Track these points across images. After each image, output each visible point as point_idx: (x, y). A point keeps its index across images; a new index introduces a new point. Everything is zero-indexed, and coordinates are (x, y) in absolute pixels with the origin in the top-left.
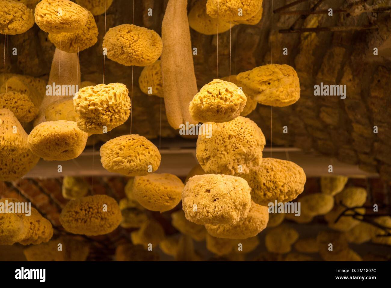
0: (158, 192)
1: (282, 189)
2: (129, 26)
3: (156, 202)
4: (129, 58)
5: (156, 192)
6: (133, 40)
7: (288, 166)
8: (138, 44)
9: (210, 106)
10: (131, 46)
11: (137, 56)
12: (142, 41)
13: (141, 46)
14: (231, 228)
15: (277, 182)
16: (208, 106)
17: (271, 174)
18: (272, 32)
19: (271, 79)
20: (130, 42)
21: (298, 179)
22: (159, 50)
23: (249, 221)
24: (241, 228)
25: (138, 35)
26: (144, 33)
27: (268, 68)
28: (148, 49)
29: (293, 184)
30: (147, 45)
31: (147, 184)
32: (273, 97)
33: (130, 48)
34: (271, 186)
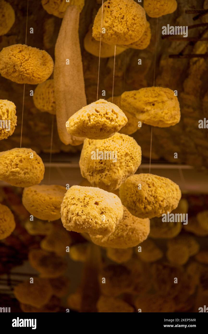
0: (44, 202)
1: (162, 203)
2: (21, 46)
3: (43, 212)
4: (20, 76)
5: (42, 201)
6: (24, 59)
7: (166, 183)
8: (29, 63)
9: (97, 124)
10: (22, 64)
11: (28, 74)
12: (33, 61)
13: (32, 65)
14: (115, 238)
15: (157, 197)
16: (95, 123)
17: (153, 189)
18: (164, 56)
19: (156, 101)
20: (21, 61)
21: (175, 195)
22: (49, 69)
23: (132, 232)
24: (124, 238)
25: (30, 55)
26: (35, 53)
27: (154, 90)
28: (39, 68)
29: (171, 199)
30: (37, 64)
31: (34, 195)
32: (157, 118)
33: (21, 67)
34: (152, 200)
